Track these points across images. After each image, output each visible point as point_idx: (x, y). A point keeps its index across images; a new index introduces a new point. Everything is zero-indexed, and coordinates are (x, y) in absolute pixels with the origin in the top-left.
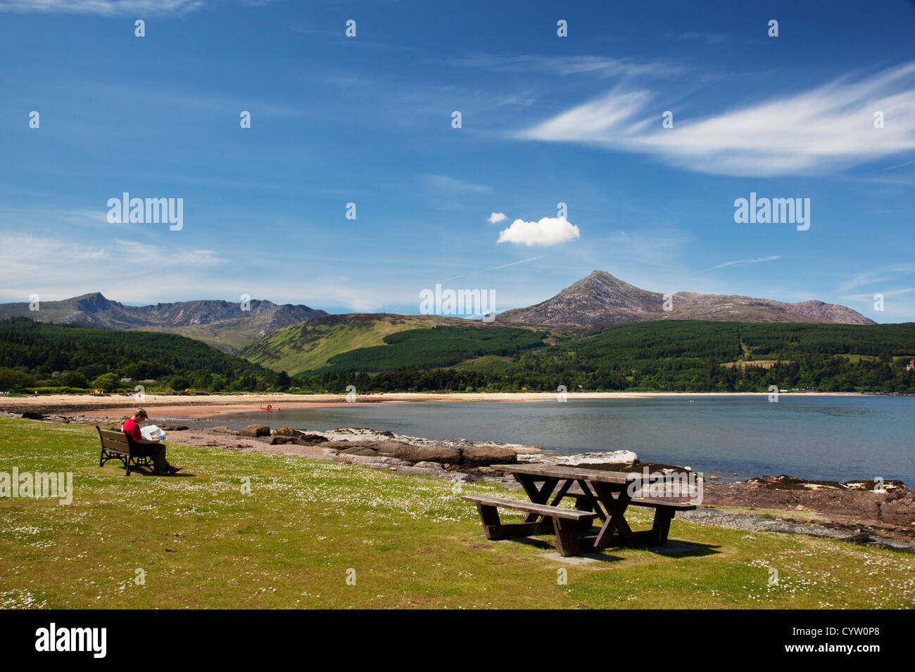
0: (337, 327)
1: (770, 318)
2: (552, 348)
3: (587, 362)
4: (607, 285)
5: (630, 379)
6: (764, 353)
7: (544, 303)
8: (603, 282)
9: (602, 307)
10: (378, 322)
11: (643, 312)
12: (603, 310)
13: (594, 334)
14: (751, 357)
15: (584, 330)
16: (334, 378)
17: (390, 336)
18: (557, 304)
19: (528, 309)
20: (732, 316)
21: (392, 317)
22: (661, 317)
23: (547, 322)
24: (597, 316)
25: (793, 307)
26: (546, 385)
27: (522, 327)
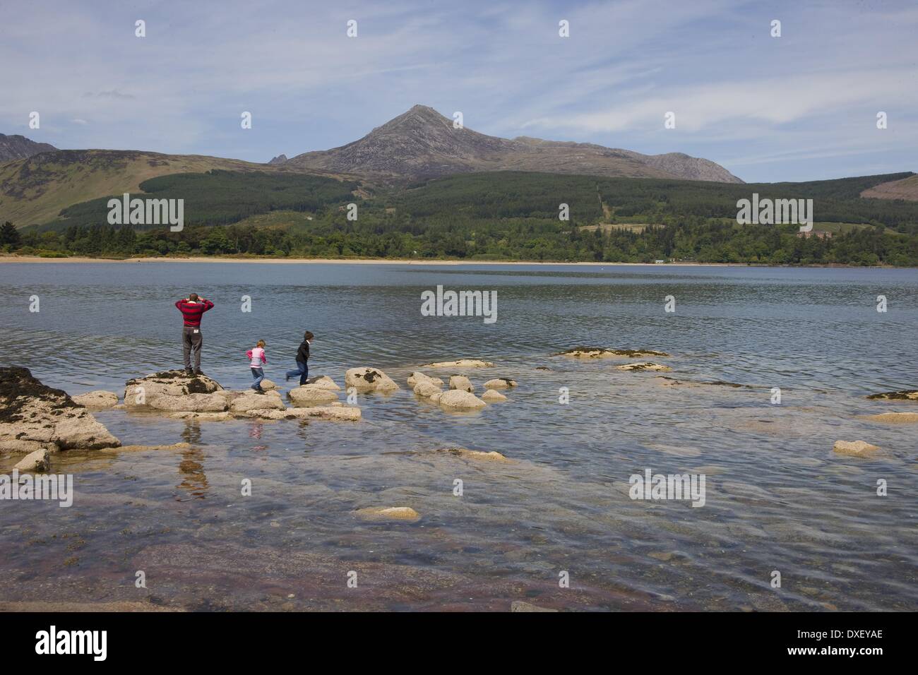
0: (73, 166)
1: (628, 171)
2: (365, 203)
3: (412, 222)
4: (432, 124)
5: (472, 243)
6: (628, 214)
7: (350, 144)
8: (427, 121)
9: (425, 152)
10: (131, 161)
11: (476, 161)
12: (427, 156)
13: (418, 186)
14: (614, 220)
15: (404, 181)
16: (84, 235)
17: (149, 181)
18: (368, 146)
19: (330, 152)
20: (584, 169)
21: (149, 156)
22: (498, 168)
23: (355, 169)
24: (419, 164)
25: (653, 160)
26: (374, 250)
27: (324, 175)
